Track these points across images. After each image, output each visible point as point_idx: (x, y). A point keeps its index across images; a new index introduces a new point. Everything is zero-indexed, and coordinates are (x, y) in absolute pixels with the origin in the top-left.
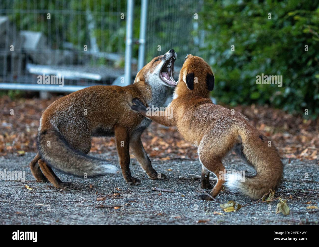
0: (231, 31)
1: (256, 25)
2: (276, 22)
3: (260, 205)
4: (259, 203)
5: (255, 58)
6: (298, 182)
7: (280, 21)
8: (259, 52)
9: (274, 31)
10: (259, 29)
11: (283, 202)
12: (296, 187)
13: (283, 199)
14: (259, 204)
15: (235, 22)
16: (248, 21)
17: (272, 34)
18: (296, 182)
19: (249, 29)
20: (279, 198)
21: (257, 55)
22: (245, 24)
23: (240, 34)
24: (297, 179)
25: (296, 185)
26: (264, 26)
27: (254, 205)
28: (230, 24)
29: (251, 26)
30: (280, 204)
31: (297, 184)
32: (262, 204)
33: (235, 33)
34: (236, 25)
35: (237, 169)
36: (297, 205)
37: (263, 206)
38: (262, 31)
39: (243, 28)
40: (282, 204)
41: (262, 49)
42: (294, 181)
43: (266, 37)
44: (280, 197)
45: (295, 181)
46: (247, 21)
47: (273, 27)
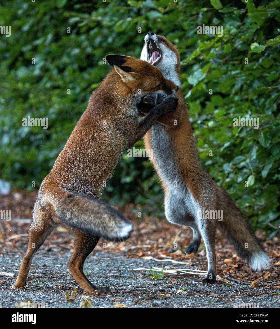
0: (26, 105)
1: (55, 99)
2: (78, 95)
3: (61, 304)
4: (59, 301)
5: (54, 136)
6: (104, 278)
7: (83, 94)
8: (59, 129)
9: (75, 105)
10: (59, 104)
11: (87, 300)
12: (101, 283)
13: (87, 297)
14: (59, 303)
15: (31, 96)
16: (46, 94)
17: (73, 109)
18: (101, 277)
19: (47, 103)
20: (82, 295)
21: (57, 132)
22: (42, 98)
23: (37, 109)
24: (103, 274)
25: (102, 280)
26: (64, 100)
27: (53, 303)
28: (26, 98)
29: (50, 100)
30: (83, 302)
31: (103, 279)
32: (63, 302)
33: (31, 107)
34: (32, 99)
35: (34, 262)
36: (102, 303)
37: (64, 304)
38: (62, 106)
39: (41, 102)
40: (86, 302)
41: (62, 126)
42: (99, 276)
43: (67, 112)
44: (84, 294)
45: (100, 276)
46: (45, 94)
47: (75, 101)
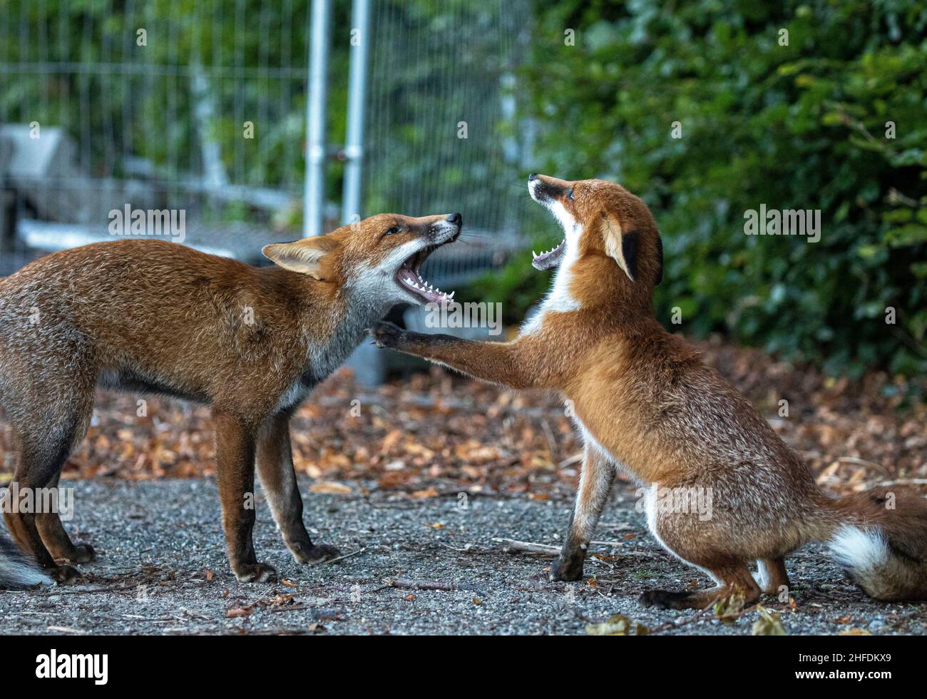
0: (611, 121)
1: (684, 103)
2: (742, 93)
3: (703, 628)
4: (698, 621)
5: (683, 199)
6: (811, 561)
7: (755, 92)
8: (695, 181)
9: (736, 119)
10: (694, 115)
11: (771, 619)
12: (805, 575)
13: (769, 611)
14: (700, 626)
15: (624, 96)
16: (661, 91)
17: (731, 128)
18: (805, 560)
19: (665, 116)
20: (759, 606)
21: (689, 190)
22: (652, 101)
23: (639, 130)
24: (810, 552)
25: (806, 567)
26: (707, 106)
27: (684, 627)
28: (608, 101)
29: (671, 106)
30: (761, 625)
31: (809, 564)
32: (708, 623)
33: (622, 126)
34: (626, 106)
35: (634, 521)
36: (809, 625)
37: (711, 629)
38: (701, 122)
39: (647, 112)
40: (767, 623)
41: (703, 172)
42: (799, 558)
43: (714, 138)
44: (762, 602)
45: (803, 556)
46: (659, 91)
47: (735, 108)
